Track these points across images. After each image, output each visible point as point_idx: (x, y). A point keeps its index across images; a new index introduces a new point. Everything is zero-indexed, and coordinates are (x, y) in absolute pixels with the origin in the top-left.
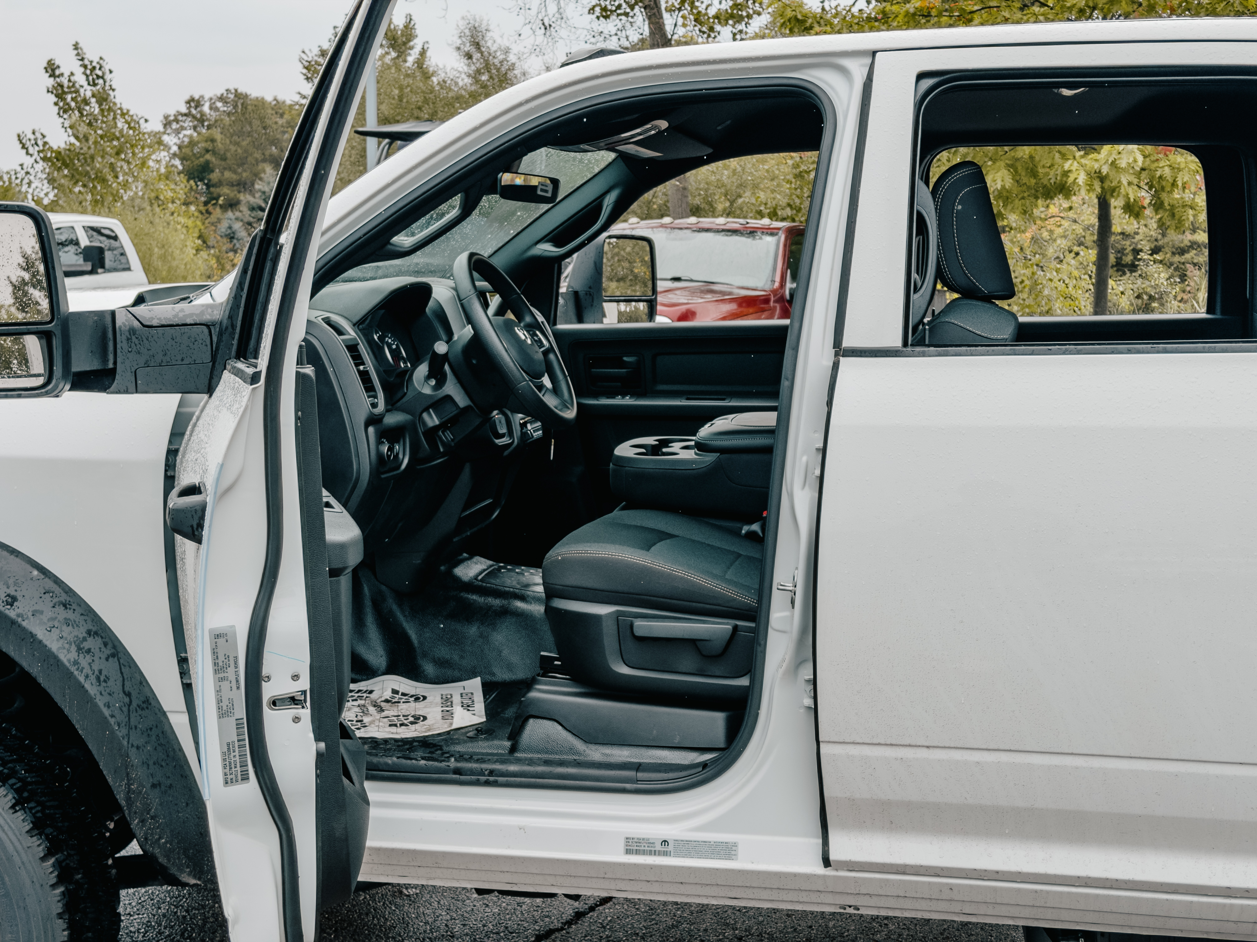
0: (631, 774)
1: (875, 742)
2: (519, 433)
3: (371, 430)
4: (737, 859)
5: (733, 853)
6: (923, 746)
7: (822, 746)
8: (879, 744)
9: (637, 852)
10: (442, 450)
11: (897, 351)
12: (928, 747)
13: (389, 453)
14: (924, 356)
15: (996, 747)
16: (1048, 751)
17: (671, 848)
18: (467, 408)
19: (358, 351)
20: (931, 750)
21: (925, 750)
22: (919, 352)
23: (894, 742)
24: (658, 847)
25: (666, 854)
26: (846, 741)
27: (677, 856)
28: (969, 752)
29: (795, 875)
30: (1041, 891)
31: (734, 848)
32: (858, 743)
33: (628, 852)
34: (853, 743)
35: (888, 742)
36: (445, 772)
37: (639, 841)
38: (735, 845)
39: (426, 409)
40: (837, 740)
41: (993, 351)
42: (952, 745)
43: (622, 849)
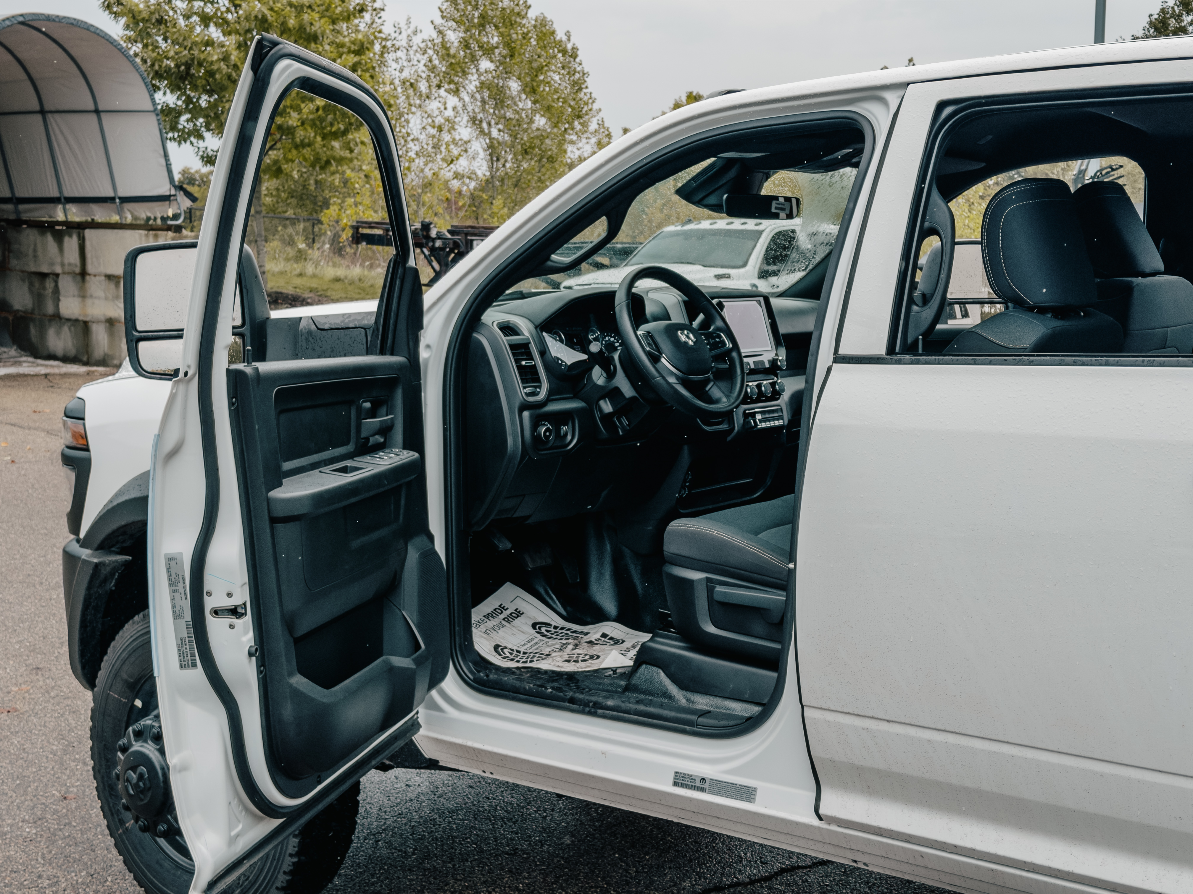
0: (694, 718)
1: (845, 711)
3: (526, 414)
4: (754, 803)
5: (752, 797)
6: (884, 720)
7: (805, 709)
8: (848, 713)
9: (682, 786)
10: (621, 433)
11: (883, 358)
12: (888, 721)
13: (548, 434)
14: (900, 364)
15: (943, 728)
16: (986, 737)
17: (706, 786)
18: (633, 398)
19: (529, 349)
20: (891, 724)
21: (886, 723)
22: (896, 360)
23: (860, 713)
24: (698, 784)
25: (702, 790)
26: (823, 707)
27: (711, 793)
28: (922, 730)
29: (797, 824)
31: (754, 793)
32: (832, 711)
33: (675, 784)
34: (829, 710)
35: (856, 713)
37: (685, 776)
38: (755, 790)
39: (603, 397)
40: (816, 706)
41: (957, 360)
42: (907, 722)
43: (671, 780)
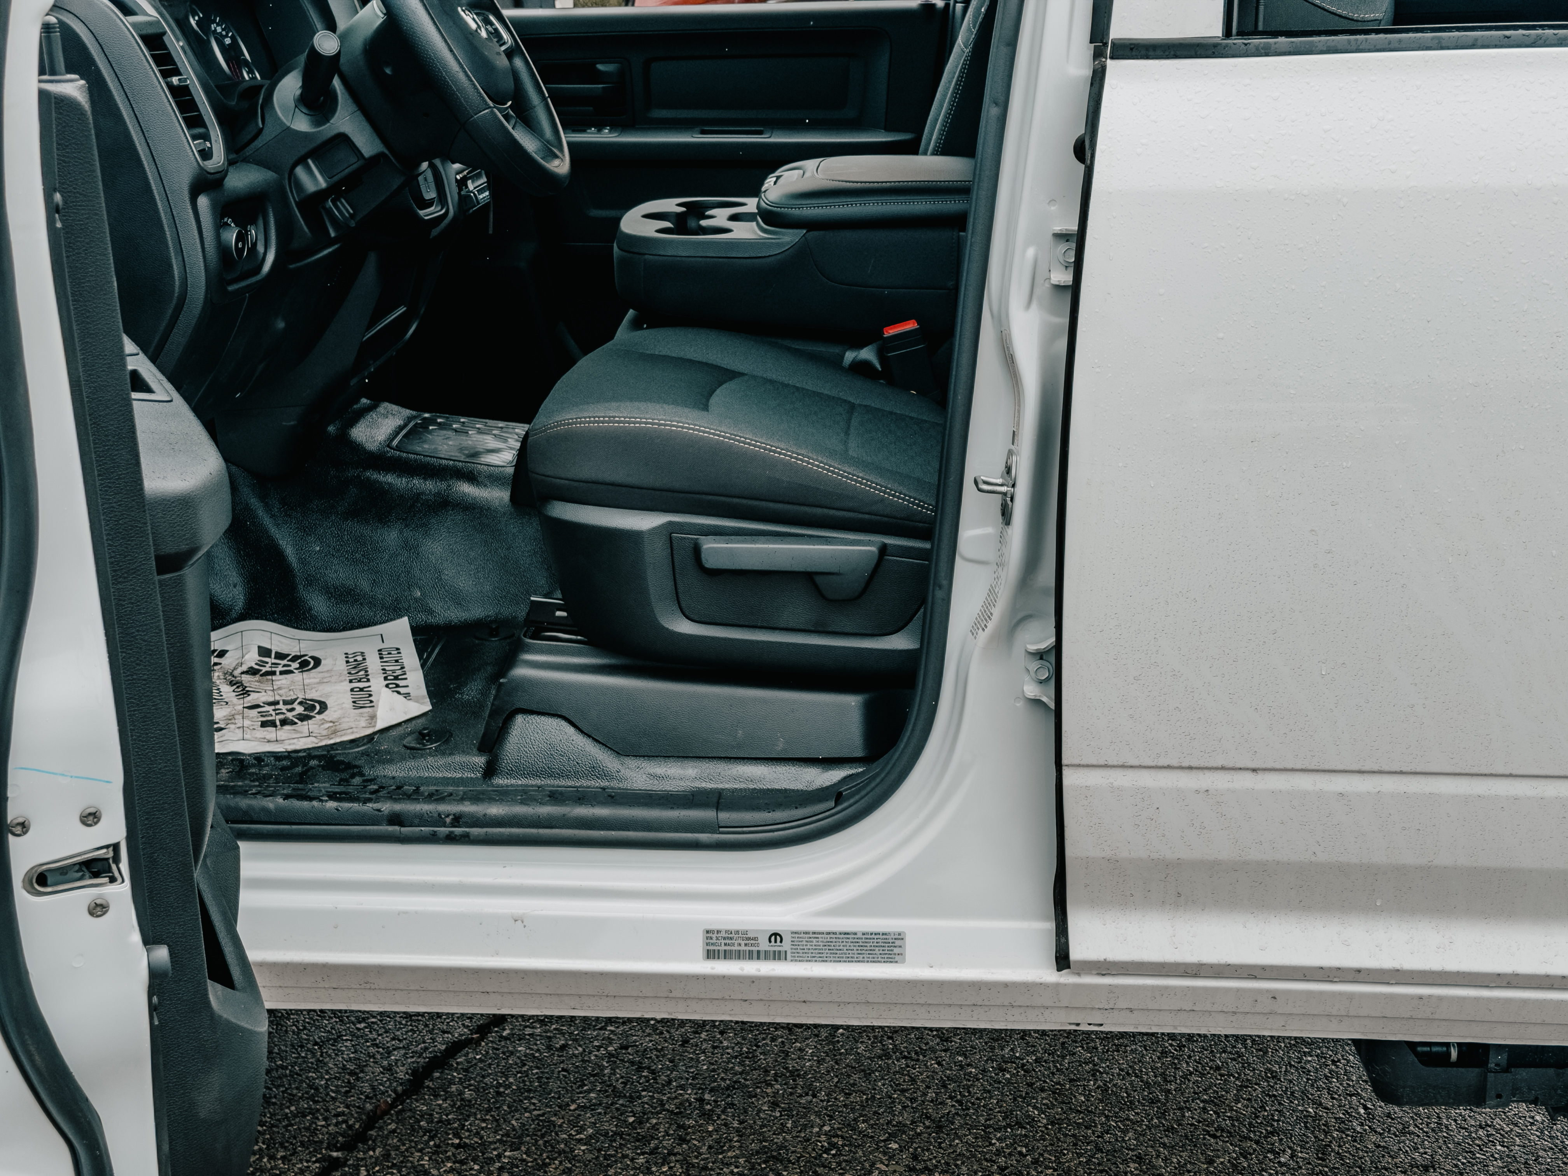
0: (707, 814)
1: (1160, 764)
2: (456, 197)
3: (203, 201)
4: (903, 961)
5: (896, 951)
6: (1248, 769)
7: (1066, 772)
8: (1169, 767)
9: (727, 955)
10: (333, 234)
11: (1215, 46)
12: (1254, 770)
13: (240, 245)
14: (1267, 55)
15: (1376, 768)
16: (1467, 771)
17: (786, 946)
18: (376, 159)
19: (166, 48)
20: (1260, 776)
21: (1249, 775)
22: (1257, 48)
23: (1194, 764)
24: (764, 945)
25: (778, 956)
26: (1110, 763)
27: (798, 958)
28: (1326, 777)
29: (1006, 985)
30: (1430, 996)
31: (898, 943)
32: (1132, 767)
33: (711, 955)
34: (1123, 766)
35: (1186, 764)
36: (374, 821)
37: (730, 935)
38: (900, 936)
39: (302, 160)
40: (1095, 763)
41: (1400, 41)
42: (1299, 766)
43: (700, 951)
